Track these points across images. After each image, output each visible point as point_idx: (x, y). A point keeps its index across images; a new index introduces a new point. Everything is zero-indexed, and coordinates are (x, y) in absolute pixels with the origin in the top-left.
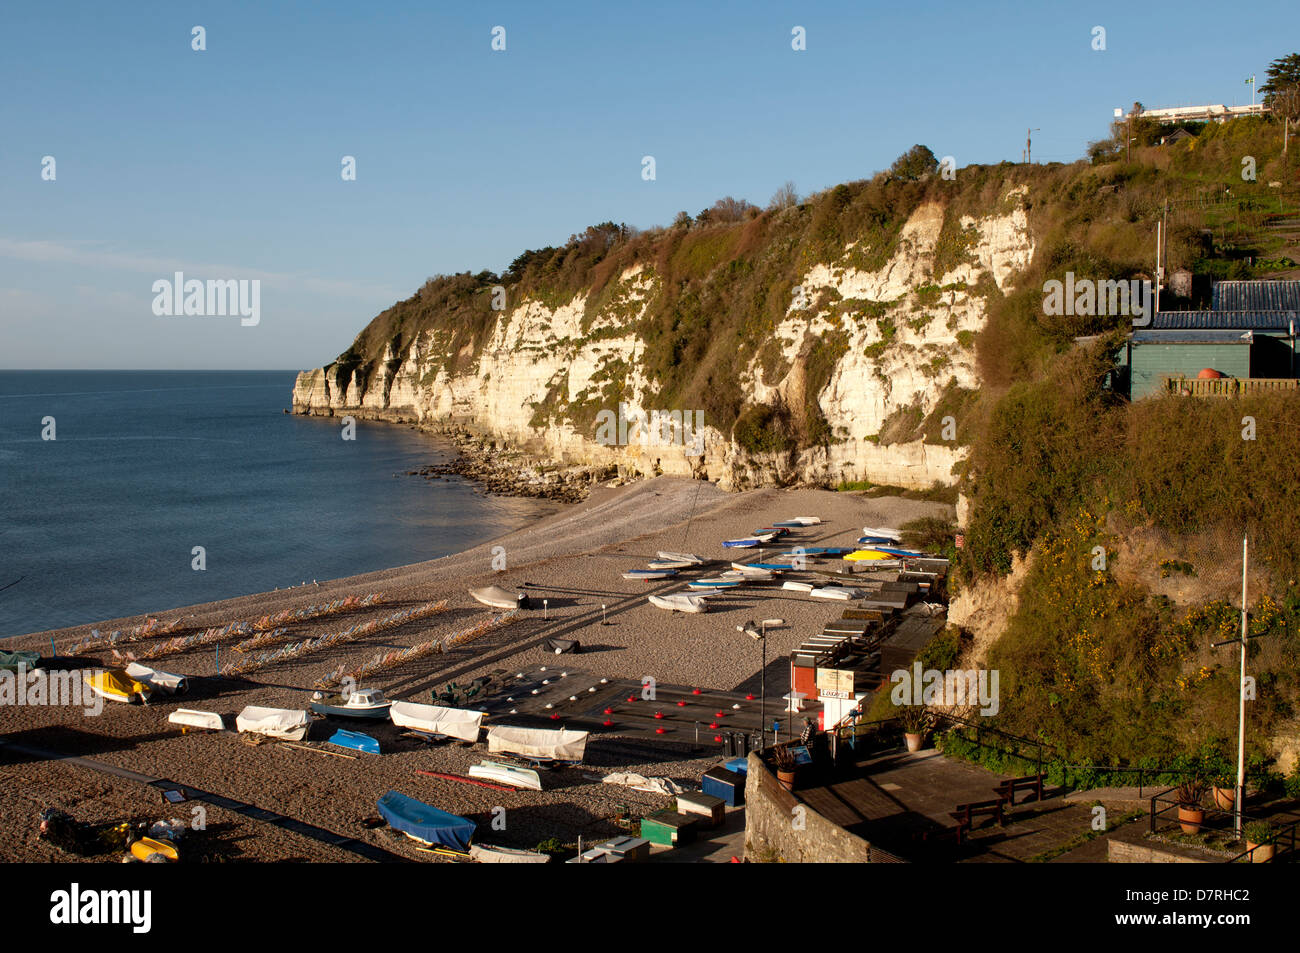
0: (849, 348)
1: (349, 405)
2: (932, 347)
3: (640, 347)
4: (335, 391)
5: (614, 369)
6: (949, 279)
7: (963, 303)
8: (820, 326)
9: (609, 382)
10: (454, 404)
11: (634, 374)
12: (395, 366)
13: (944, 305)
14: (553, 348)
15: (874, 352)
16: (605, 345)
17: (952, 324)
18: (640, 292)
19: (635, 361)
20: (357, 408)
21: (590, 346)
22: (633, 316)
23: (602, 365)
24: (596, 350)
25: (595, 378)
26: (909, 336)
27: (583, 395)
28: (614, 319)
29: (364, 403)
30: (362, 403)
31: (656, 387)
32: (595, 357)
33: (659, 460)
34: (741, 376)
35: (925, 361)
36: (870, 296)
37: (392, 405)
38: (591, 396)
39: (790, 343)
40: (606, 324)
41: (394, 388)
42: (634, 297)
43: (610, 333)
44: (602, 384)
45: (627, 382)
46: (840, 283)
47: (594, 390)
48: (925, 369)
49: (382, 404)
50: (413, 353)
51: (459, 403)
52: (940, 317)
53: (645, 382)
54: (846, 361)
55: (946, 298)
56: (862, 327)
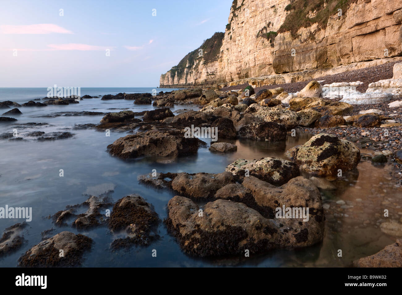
1: (175, 84)
4: (170, 79)
10: (208, 75)
12: (190, 68)
20: (177, 85)
29: (180, 83)
30: (179, 83)
37: (188, 82)
41: (189, 76)
49: (185, 82)
51: (210, 75)
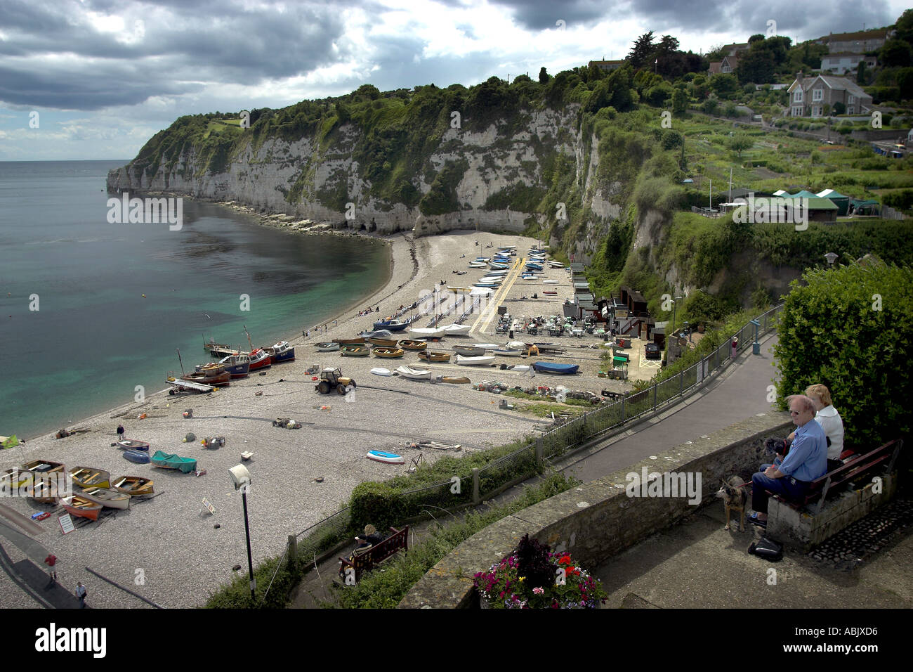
0: (469, 168)
2: (508, 168)
3: (356, 164)
5: (341, 175)
6: (517, 137)
7: (524, 148)
8: (454, 157)
9: (338, 181)
10: (216, 187)
11: (353, 177)
12: (170, 167)
13: (515, 149)
14: (292, 162)
15: (480, 169)
16: (335, 164)
17: (518, 157)
18: (350, 137)
19: (352, 170)
21: (326, 164)
22: (348, 150)
23: (333, 173)
24: (328, 165)
25: (331, 178)
26: (499, 162)
27: (324, 187)
28: (338, 150)
29: (152, 186)
31: (370, 185)
32: (329, 169)
33: (374, 219)
34: (413, 179)
35: (506, 174)
36: (479, 144)
37: (170, 187)
38: (328, 188)
39: (438, 164)
40: (334, 152)
41: (171, 178)
42: (347, 140)
43: (337, 157)
44: (334, 182)
45: (349, 182)
46: (462, 137)
47: (330, 185)
48: (506, 177)
49: (164, 187)
50: (181, 160)
51: (219, 187)
52: (513, 154)
53: (361, 181)
54: (467, 174)
55: (515, 146)
56: (476, 158)
